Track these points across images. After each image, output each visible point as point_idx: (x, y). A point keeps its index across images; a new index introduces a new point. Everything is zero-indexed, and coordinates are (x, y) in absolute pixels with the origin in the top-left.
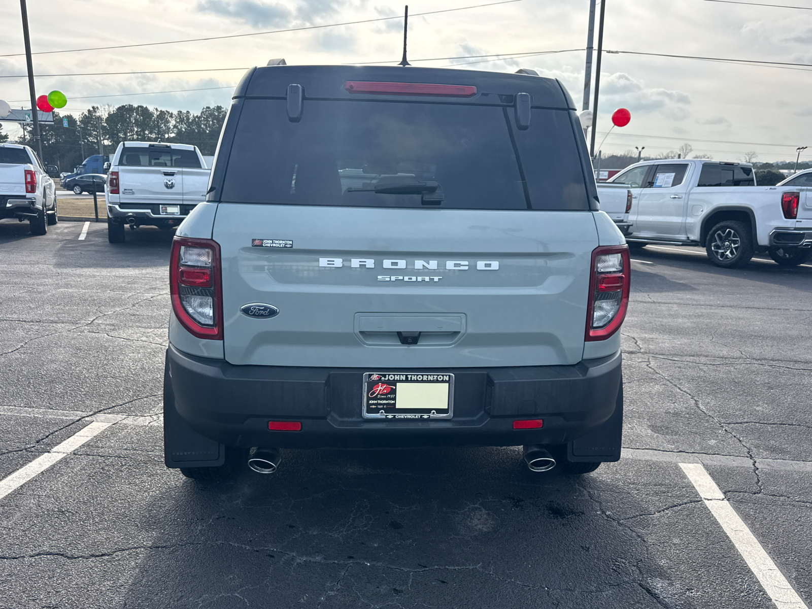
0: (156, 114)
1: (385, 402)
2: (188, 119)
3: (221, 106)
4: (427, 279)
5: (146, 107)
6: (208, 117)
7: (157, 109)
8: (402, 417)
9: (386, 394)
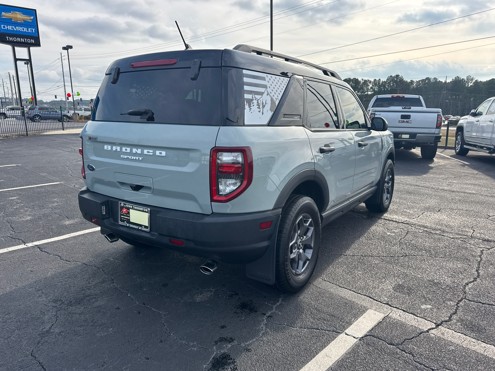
0: (362, 82)
1: (126, 217)
2: (379, 83)
3: (399, 75)
4: (137, 158)
5: (357, 79)
6: (390, 82)
7: (363, 79)
8: (132, 226)
9: (126, 214)
